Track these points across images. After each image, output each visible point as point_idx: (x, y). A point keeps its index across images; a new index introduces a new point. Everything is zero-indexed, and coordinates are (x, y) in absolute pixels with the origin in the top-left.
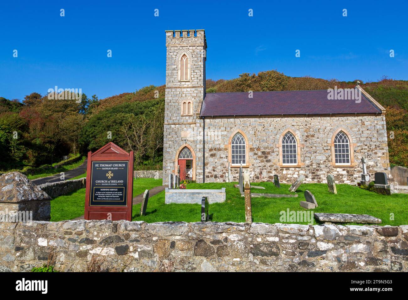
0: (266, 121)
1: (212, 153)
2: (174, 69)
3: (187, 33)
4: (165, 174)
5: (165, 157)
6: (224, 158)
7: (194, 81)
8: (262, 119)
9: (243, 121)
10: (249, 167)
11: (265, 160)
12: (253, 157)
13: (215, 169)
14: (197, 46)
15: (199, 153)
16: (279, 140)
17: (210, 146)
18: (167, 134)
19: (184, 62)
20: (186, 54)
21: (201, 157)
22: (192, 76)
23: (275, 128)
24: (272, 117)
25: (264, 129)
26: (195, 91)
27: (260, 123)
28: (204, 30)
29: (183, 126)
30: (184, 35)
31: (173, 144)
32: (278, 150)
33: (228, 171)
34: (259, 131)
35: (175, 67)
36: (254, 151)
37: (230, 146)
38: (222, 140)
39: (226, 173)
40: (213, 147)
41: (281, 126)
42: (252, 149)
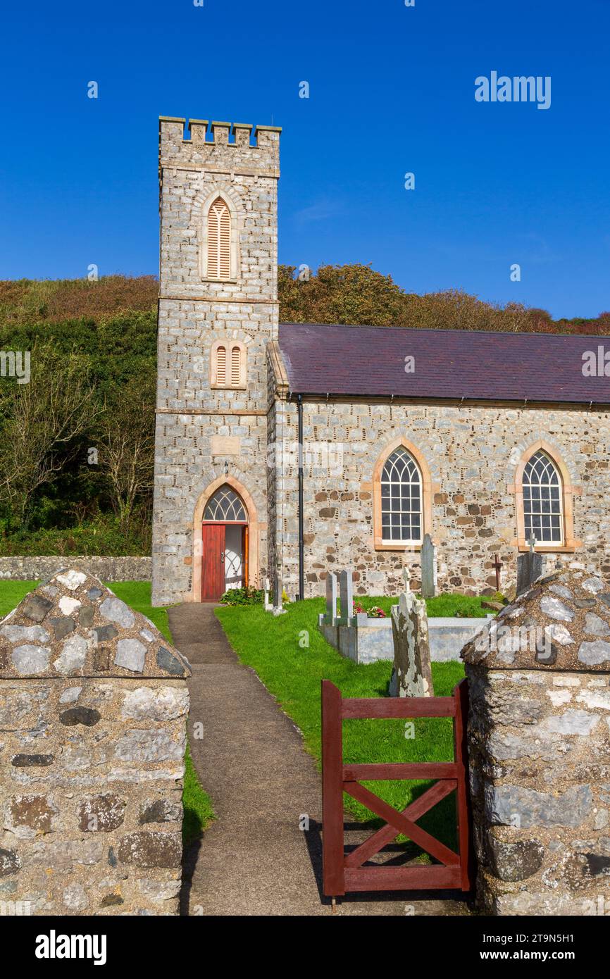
0: (479, 415)
1: (324, 505)
2: (188, 241)
3: (227, 132)
4: (162, 570)
5: (160, 515)
6: (359, 522)
7: (250, 282)
8: (466, 409)
9: (414, 413)
11: (476, 529)
12: (442, 520)
13: (333, 555)
14: (259, 177)
15: (285, 505)
16: (514, 472)
17: (319, 485)
18: (166, 444)
19: (219, 220)
20: (223, 196)
21: (291, 518)
22: (245, 268)
23: (503, 438)
24: (494, 407)
25: (474, 438)
26: (255, 316)
27: (462, 421)
28: (280, 129)
29: (218, 421)
30: (219, 138)
31: (185, 474)
32: (511, 503)
33: (372, 562)
34: (458, 445)
35: (192, 233)
36: (447, 502)
37: (378, 485)
38: (354, 468)
39: (367, 569)
40: (327, 489)
41: (521, 432)
42: (439, 498)
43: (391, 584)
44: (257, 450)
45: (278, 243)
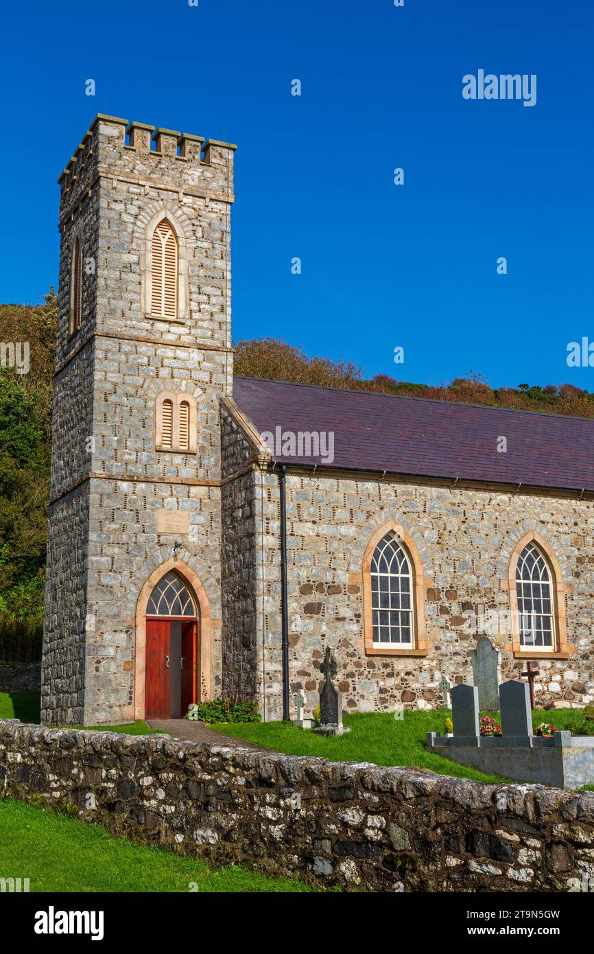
0: (470, 498)
1: (309, 599)
2: (128, 267)
3: (175, 142)
4: (97, 677)
5: (94, 607)
6: (348, 620)
7: (200, 323)
8: (457, 492)
9: (404, 493)
10: (425, 657)
12: (436, 620)
13: (319, 660)
14: (212, 200)
15: (266, 598)
16: (508, 566)
17: (304, 575)
18: (102, 517)
19: (164, 246)
20: (170, 217)
21: (273, 614)
22: (194, 306)
23: (495, 526)
24: (485, 490)
25: (466, 525)
26: (205, 365)
27: (453, 504)
28: (235, 145)
29: (164, 491)
30: (167, 149)
31: (125, 556)
32: (505, 601)
33: (362, 669)
34: (450, 532)
35: (134, 258)
36: (440, 599)
37: (368, 576)
38: (341, 555)
39: (357, 677)
40: (312, 580)
41: (512, 520)
42: (432, 594)
43: (383, 696)
44: (209, 529)
45: (232, 281)
